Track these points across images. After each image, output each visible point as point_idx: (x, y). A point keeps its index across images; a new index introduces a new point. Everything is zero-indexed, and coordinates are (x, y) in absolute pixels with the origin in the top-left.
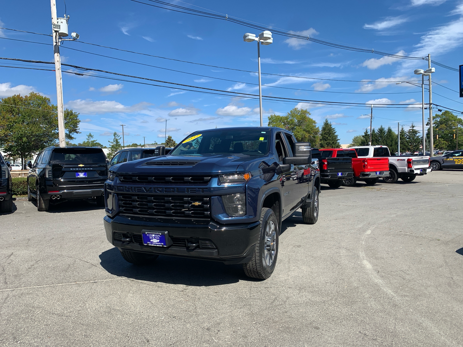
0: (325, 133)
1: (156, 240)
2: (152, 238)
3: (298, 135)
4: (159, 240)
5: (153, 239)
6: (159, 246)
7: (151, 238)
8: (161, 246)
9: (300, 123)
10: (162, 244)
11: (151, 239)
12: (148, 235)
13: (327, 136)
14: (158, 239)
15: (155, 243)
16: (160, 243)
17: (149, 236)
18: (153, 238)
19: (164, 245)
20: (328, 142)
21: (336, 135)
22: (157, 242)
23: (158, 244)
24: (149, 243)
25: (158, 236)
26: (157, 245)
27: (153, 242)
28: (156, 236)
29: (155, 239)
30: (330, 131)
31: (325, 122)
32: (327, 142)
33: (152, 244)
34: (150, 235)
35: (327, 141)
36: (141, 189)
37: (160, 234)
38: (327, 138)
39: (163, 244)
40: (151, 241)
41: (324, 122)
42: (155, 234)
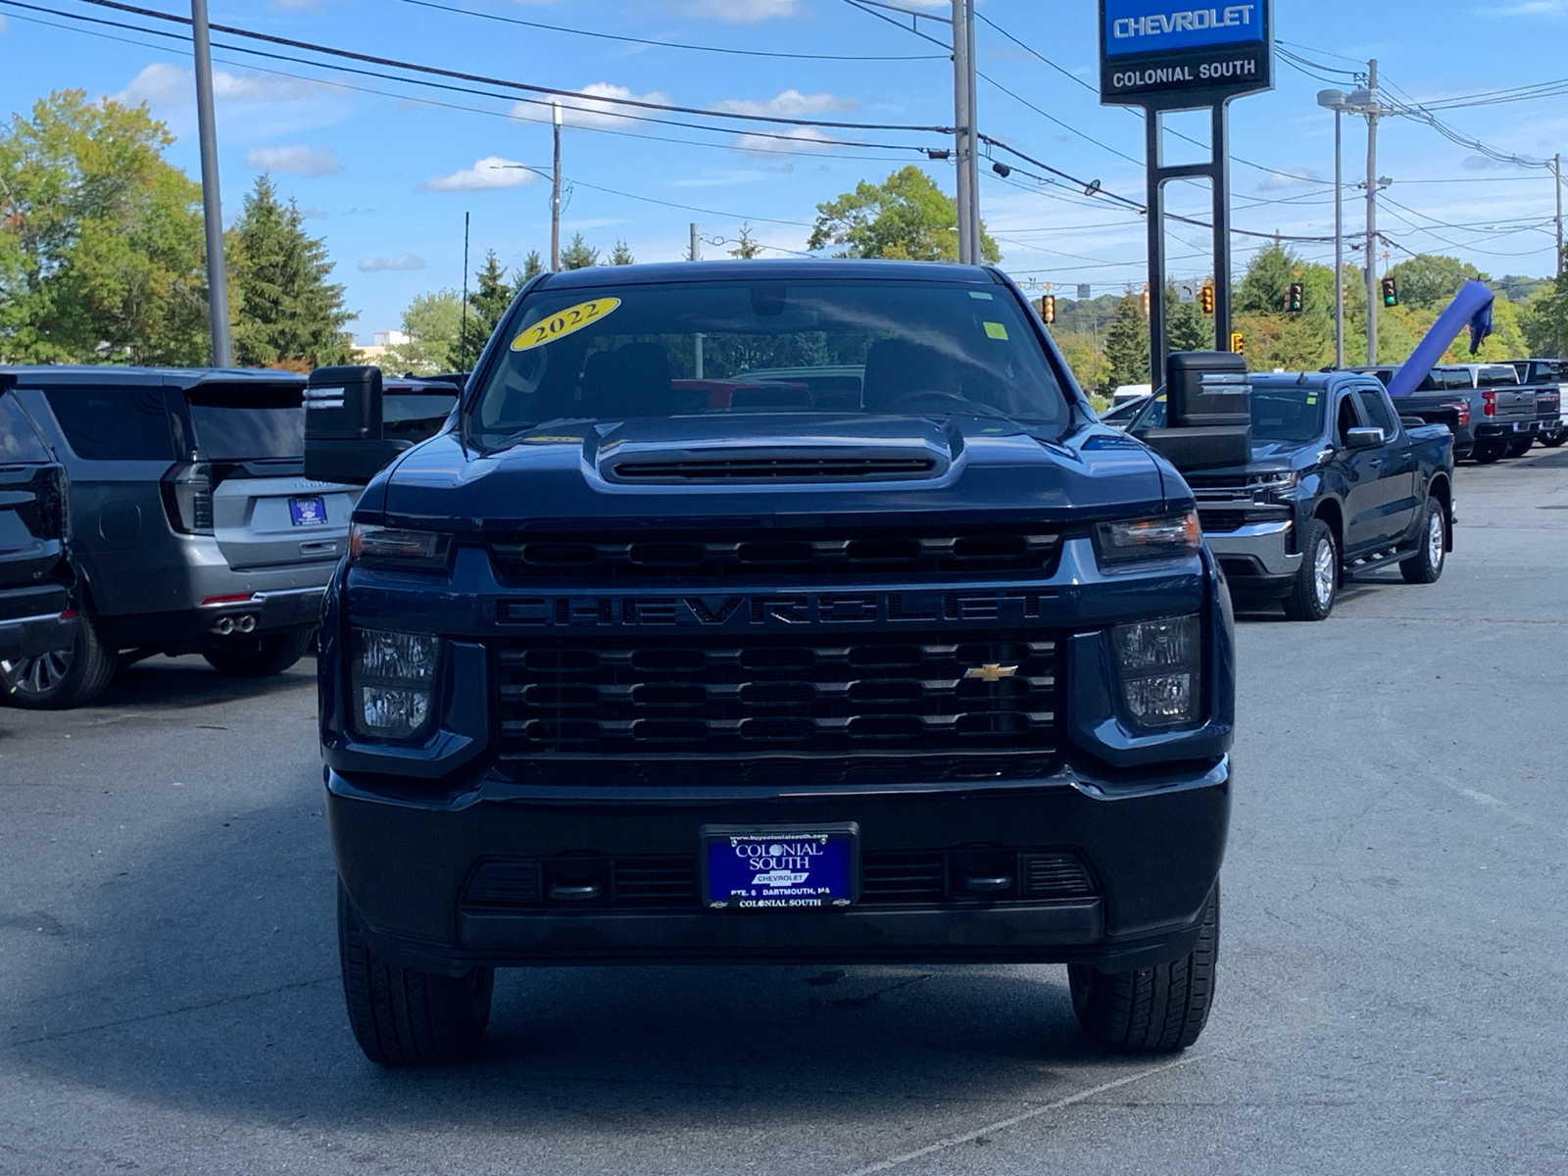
0: (262, 268)
1: (788, 873)
2: (766, 863)
3: (99, 280)
4: (805, 875)
5: (767, 872)
6: (802, 902)
7: (760, 865)
8: (818, 902)
9: (100, 199)
10: (820, 891)
11: (761, 871)
12: (743, 851)
13: (274, 290)
14: (803, 870)
15: (776, 892)
16: (810, 891)
17: (749, 857)
18: (773, 863)
19: (835, 895)
20: (282, 333)
21: (332, 288)
22: (795, 886)
23: (796, 897)
24: (744, 893)
25: (807, 854)
26: (792, 903)
27: (768, 887)
28: (789, 854)
29: (786, 868)
30: (290, 256)
31: (255, 196)
32: (280, 327)
33: (759, 897)
34: (754, 851)
35: (275, 322)
36: (672, 610)
37: (818, 841)
38: (276, 302)
39: (828, 891)
40: (756, 881)
41: (248, 197)
42: (789, 843)
